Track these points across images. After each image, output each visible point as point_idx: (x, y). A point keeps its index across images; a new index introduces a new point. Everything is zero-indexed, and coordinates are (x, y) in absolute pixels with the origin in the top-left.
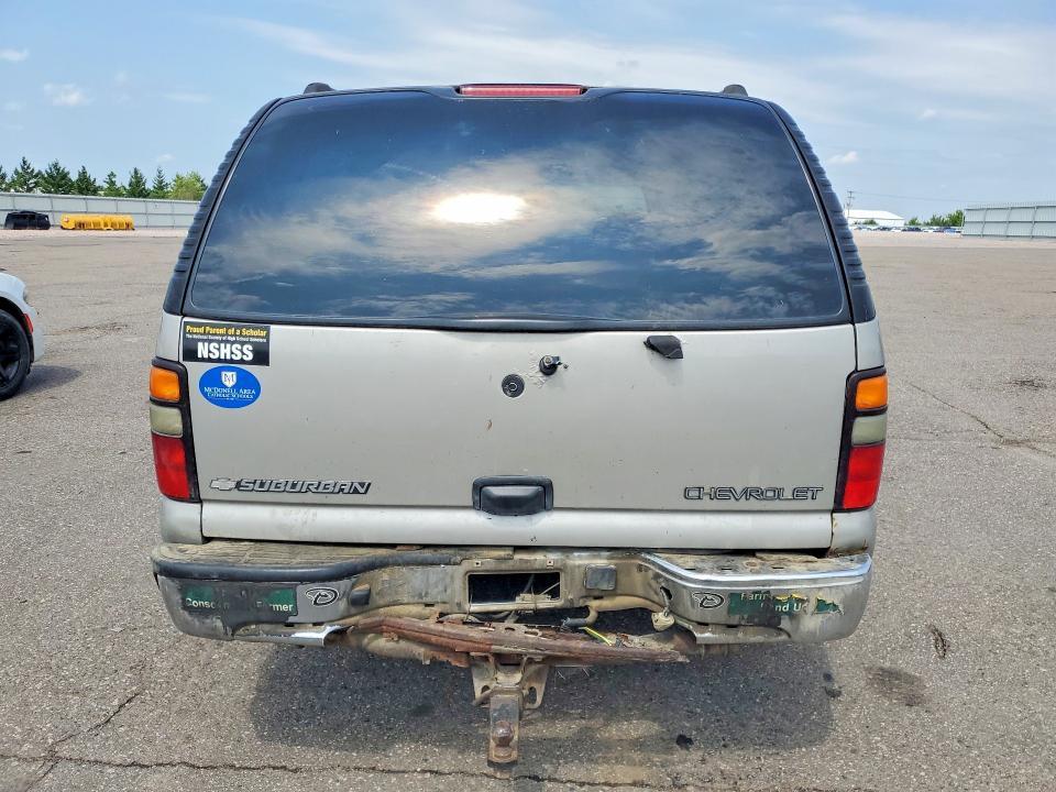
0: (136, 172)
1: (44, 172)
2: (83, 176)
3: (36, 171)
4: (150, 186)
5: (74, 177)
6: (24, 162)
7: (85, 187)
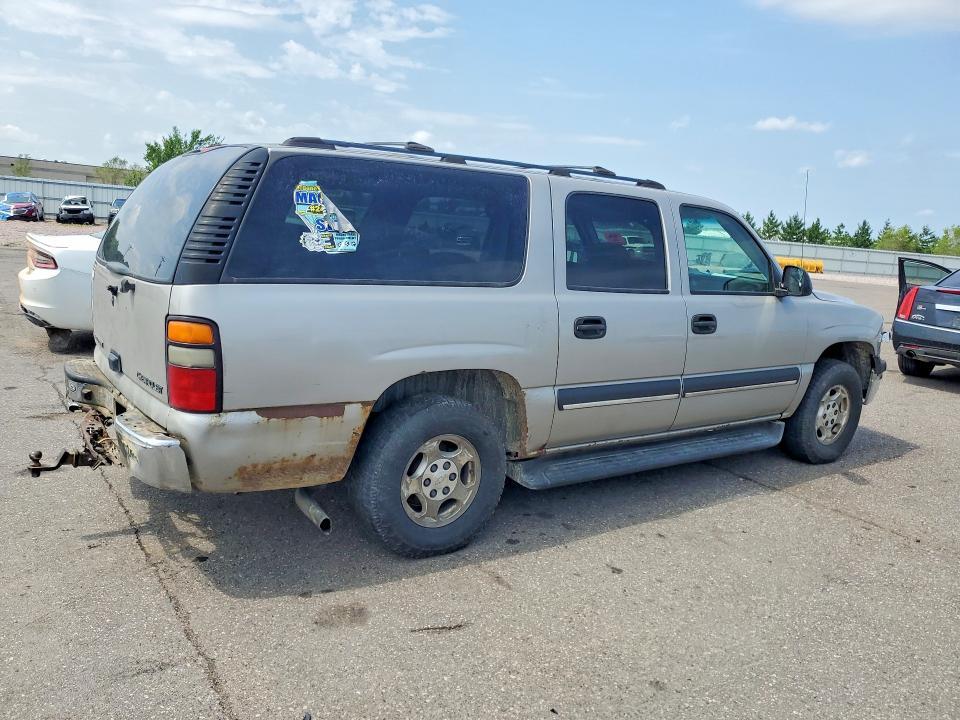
0: (865, 223)
1: (784, 223)
2: (816, 227)
3: (779, 222)
4: (874, 237)
5: (808, 226)
6: (771, 215)
7: (816, 236)
